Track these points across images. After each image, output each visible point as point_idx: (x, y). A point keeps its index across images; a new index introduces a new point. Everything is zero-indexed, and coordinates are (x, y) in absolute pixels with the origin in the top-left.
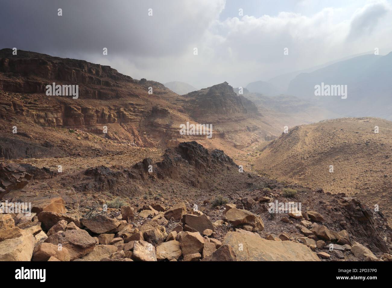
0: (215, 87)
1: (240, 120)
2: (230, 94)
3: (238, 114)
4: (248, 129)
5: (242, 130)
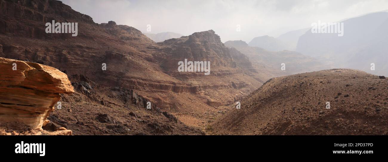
0: (196, 35)
1: (224, 74)
2: (216, 44)
3: (224, 67)
4: (234, 85)
5: (225, 86)
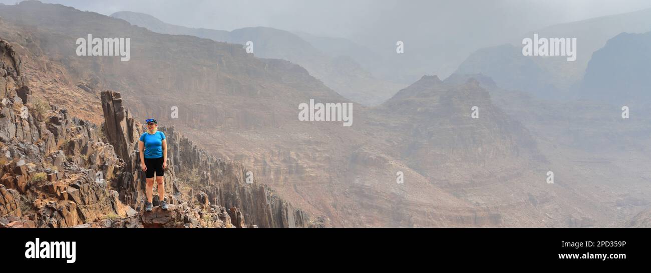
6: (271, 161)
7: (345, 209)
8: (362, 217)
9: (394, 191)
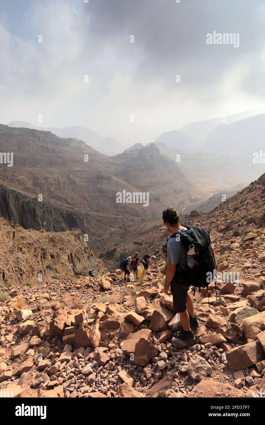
5: (170, 193)
6: (62, 179)
7: (93, 198)
8: (101, 201)
9: (114, 189)
